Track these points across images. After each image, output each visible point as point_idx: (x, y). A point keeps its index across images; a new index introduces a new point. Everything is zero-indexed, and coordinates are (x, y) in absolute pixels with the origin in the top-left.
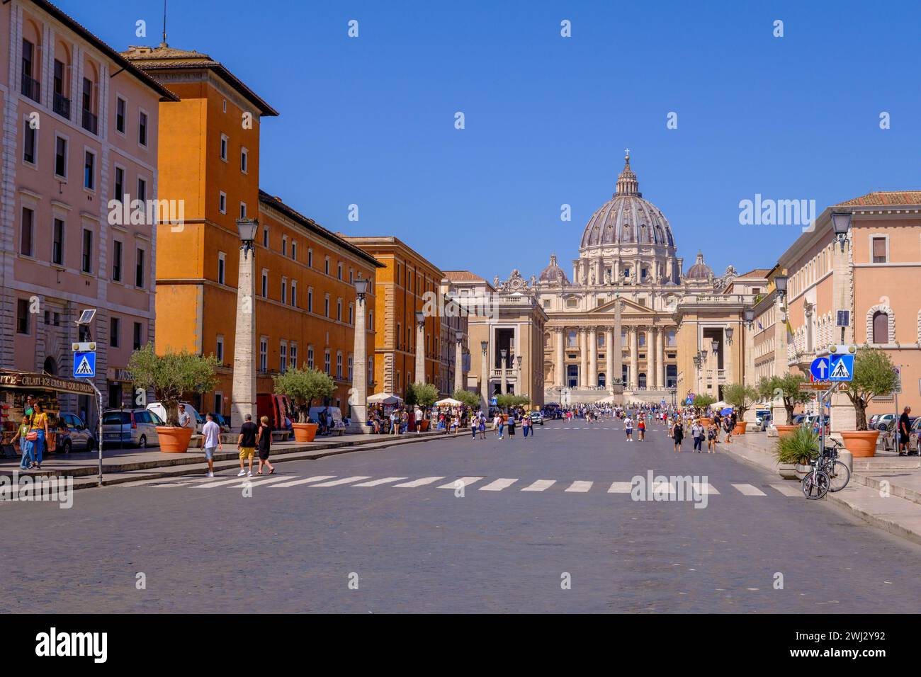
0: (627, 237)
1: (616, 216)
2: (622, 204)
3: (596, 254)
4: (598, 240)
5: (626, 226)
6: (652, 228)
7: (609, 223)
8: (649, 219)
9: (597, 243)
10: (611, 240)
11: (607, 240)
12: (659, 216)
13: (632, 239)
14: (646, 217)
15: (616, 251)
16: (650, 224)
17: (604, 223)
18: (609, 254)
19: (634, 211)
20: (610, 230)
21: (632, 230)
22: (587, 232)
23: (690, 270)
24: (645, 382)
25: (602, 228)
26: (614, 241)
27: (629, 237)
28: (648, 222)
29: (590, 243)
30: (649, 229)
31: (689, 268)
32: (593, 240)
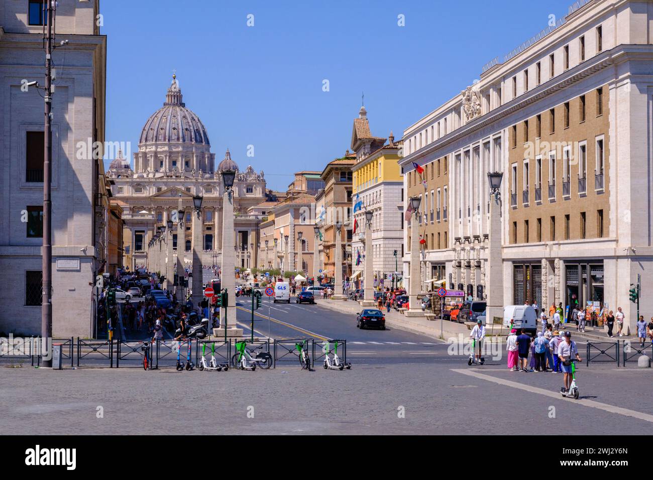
0: (174, 137)
1: (167, 121)
2: (170, 112)
3: (152, 150)
4: (152, 138)
5: (174, 129)
6: (193, 130)
7: (161, 126)
8: (191, 124)
9: (153, 140)
10: (162, 139)
11: (160, 139)
12: (198, 121)
13: (178, 139)
14: (188, 122)
15: (166, 148)
16: (192, 128)
17: (157, 125)
18: (161, 150)
19: (179, 118)
20: (162, 132)
21: (178, 132)
22: (144, 131)
23: (221, 164)
24: (190, 247)
25: (156, 130)
26: (165, 140)
27: (176, 137)
28: (190, 126)
29: (146, 140)
30: (191, 132)
31: (220, 162)
32: (149, 138)
